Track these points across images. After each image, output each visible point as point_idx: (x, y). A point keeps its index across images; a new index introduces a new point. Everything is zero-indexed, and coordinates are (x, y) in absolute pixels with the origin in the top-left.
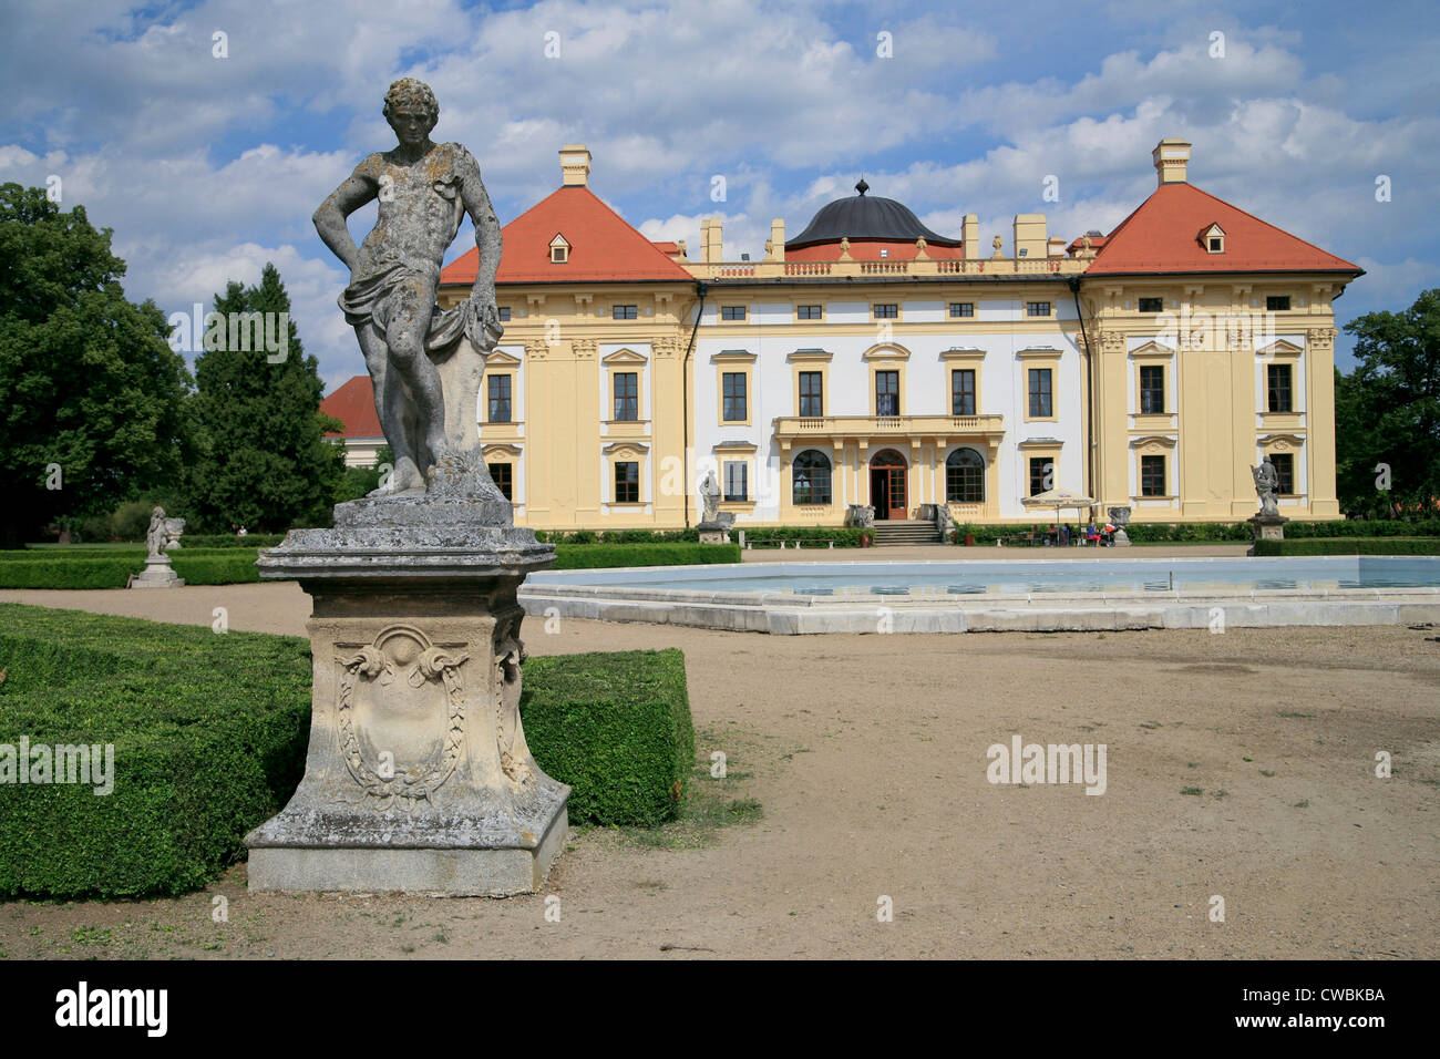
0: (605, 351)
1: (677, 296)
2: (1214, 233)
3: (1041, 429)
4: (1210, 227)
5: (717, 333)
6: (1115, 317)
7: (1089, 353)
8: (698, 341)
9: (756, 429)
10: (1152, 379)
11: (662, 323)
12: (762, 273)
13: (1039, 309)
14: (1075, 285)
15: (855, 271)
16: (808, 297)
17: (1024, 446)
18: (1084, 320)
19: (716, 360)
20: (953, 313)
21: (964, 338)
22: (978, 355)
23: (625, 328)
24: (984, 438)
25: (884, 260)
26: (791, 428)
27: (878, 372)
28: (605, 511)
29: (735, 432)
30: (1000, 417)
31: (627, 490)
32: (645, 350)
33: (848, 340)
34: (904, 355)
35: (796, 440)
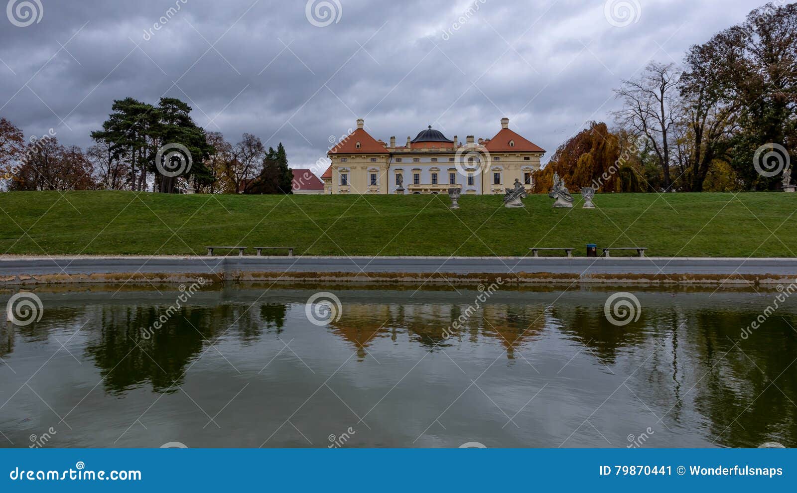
0: (369, 169)
1: (386, 156)
2: (512, 142)
3: (470, 187)
4: (510, 141)
5: (395, 165)
8: (390, 166)
10: (497, 176)
11: (381, 161)
12: (405, 150)
15: (427, 150)
16: (416, 156)
17: (466, 192)
19: (394, 171)
20: (450, 160)
21: (452, 165)
22: (456, 170)
23: (373, 163)
25: (434, 147)
26: (412, 187)
27: (432, 174)
30: (461, 185)
32: (378, 168)
33: (426, 166)
34: (438, 170)
35: (413, 190)
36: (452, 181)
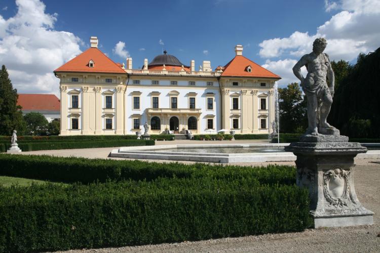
0: (104, 91)
1: (122, 77)
2: (249, 68)
3: (210, 112)
4: (248, 67)
5: (132, 87)
6: (227, 87)
7: (221, 95)
8: (127, 89)
9: (142, 111)
10: (235, 101)
11: (117, 82)
12: (143, 72)
13: (210, 84)
14: (218, 78)
15: (167, 73)
16: (155, 79)
17: (206, 117)
18: (220, 87)
19: (132, 94)
20: (190, 84)
21: (192, 90)
22: (196, 94)
23: (109, 86)
24: (196, 114)
25: (173, 70)
26: (151, 111)
27: (172, 98)
28: (103, 132)
29: (137, 112)
30: (200, 109)
31: (109, 126)
32: (113, 91)
33: (165, 90)
34: (178, 93)
35: (152, 114)
36: (192, 105)
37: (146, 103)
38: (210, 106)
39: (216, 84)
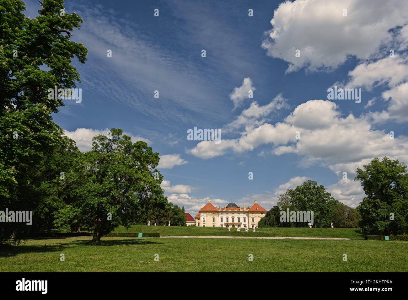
0: (212, 216)
1: (217, 212)
3: (245, 223)
4: (257, 208)
5: (220, 215)
6: (250, 215)
7: (248, 217)
9: (223, 223)
10: (253, 220)
11: (216, 214)
12: (224, 210)
13: (244, 214)
14: (247, 212)
15: (231, 210)
16: (227, 212)
17: (243, 225)
18: (248, 215)
19: (220, 217)
20: (238, 214)
21: (239, 216)
22: (240, 217)
23: (213, 215)
24: (240, 224)
25: (234, 209)
27: (232, 219)
29: (222, 223)
30: (242, 222)
32: (215, 216)
33: (230, 216)
34: (234, 217)
35: (226, 224)
36: (239, 221)
37: (225, 220)
38: (245, 221)
39: (246, 214)
